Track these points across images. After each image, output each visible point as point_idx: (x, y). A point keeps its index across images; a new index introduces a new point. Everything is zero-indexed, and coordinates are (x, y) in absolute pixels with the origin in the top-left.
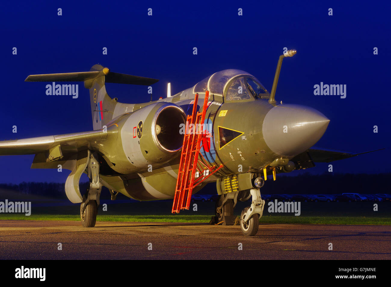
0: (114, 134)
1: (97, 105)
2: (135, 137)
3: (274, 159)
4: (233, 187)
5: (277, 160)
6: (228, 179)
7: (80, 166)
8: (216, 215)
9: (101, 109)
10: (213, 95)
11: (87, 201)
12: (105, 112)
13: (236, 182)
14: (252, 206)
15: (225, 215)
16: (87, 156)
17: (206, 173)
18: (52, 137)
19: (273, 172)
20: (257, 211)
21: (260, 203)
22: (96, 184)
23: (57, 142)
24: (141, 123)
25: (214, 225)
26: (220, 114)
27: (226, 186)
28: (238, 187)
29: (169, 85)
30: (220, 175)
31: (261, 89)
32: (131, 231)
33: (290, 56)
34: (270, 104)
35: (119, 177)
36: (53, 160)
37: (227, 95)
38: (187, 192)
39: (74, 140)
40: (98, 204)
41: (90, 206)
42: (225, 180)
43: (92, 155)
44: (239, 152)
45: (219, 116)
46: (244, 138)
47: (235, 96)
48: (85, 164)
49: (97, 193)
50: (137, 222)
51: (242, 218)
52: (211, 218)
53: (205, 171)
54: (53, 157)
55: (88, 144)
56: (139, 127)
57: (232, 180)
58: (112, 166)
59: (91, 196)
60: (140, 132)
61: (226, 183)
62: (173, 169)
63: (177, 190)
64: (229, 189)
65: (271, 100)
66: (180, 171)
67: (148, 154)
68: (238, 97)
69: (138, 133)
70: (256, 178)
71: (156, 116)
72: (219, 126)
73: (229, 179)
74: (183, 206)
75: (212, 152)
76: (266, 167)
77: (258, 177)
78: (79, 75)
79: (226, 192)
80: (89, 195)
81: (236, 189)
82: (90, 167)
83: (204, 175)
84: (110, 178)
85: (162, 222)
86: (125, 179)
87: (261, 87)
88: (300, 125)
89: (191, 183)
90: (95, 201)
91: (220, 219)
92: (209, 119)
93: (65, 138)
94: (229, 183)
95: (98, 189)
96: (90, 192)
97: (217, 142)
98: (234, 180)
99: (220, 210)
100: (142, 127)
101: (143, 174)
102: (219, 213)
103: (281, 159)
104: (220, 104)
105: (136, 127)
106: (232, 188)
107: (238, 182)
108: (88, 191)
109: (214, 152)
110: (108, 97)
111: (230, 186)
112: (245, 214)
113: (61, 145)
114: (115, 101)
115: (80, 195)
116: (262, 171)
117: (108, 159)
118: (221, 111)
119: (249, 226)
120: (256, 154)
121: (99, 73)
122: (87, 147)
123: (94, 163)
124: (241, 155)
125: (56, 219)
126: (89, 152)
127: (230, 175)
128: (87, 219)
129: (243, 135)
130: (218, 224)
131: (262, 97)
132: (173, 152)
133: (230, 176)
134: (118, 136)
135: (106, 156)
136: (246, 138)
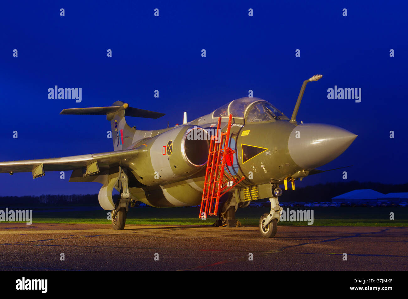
0: (144, 152)
1: (117, 133)
2: (165, 154)
3: (296, 171)
4: (253, 196)
5: (299, 172)
6: (247, 189)
7: (112, 179)
8: (220, 219)
9: (122, 135)
10: (234, 118)
11: (118, 208)
12: (125, 137)
13: (256, 192)
14: (272, 212)
15: (229, 219)
16: (119, 171)
17: (230, 184)
18: (90, 155)
19: (292, 183)
20: (276, 217)
21: (278, 209)
22: (126, 194)
23: (94, 160)
24: (170, 143)
25: (219, 227)
26: (242, 134)
27: (245, 195)
28: (258, 196)
29: (185, 114)
30: (240, 186)
31: (277, 112)
32: (158, 233)
33: (316, 80)
34: (292, 124)
35: (142, 189)
36: (90, 174)
37: (248, 118)
38: (214, 200)
39: (109, 158)
40: (127, 210)
41: (120, 213)
42: (244, 190)
43: (123, 171)
44: (263, 166)
45: (242, 135)
46: (268, 153)
47: (255, 119)
48: (117, 178)
49: (127, 202)
50: (152, 224)
51: (262, 223)
52: (215, 221)
53: (228, 183)
54: (90, 172)
55: (119, 162)
56: (168, 146)
57: (252, 190)
58: (139, 179)
59: (121, 204)
60: (169, 150)
61: (245, 193)
62: (195, 181)
63: (203, 199)
64: (248, 198)
65: (293, 120)
66: (206, 183)
67: (176, 169)
68: (259, 119)
69: (168, 151)
70: (276, 188)
71: (185, 136)
72: (242, 144)
73: (249, 189)
74: (211, 213)
75: (234, 166)
76: (286, 178)
77: (277, 187)
78: (104, 109)
79: (245, 200)
80: (120, 203)
81: (256, 198)
82: (121, 181)
83: (228, 186)
84: (134, 189)
85: (172, 224)
86: (147, 190)
87: (277, 111)
88: (317, 142)
89: (219, 192)
90: (125, 208)
91: (223, 222)
92: (232, 139)
93: (102, 156)
94: (248, 192)
95: (127, 199)
96: (121, 201)
97: (240, 158)
98: (254, 190)
99: (224, 215)
100: (172, 146)
101: (165, 186)
102: (222, 218)
103: (303, 171)
104: (241, 126)
105: (165, 146)
106: (251, 197)
107: (258, 192)
108: (120, 200)
109: (237, 166)
110: (128, 126)
111: (249, 195)
112: (265, 219)
113: (97, 162)
114: (134, 129)
115: (113, 203)
116: (283, 182)
117: (136, 174)
118: (244, 131)
119: (268, 230)
120: (279, 167)
121: (120, 108)
122: (119, 163)
123: (124, 177)
124: (264, 168)
125: (85, 222)
126: (120, 168)
127: (250, 185)
128: (118, 223)
129: (268, 151)
130: (223, 226)
131: (281, 119)
132: (199, 167)
133: (249, 187)
134: (147, 154)
135: (135, 171)
136: (270, 153)
